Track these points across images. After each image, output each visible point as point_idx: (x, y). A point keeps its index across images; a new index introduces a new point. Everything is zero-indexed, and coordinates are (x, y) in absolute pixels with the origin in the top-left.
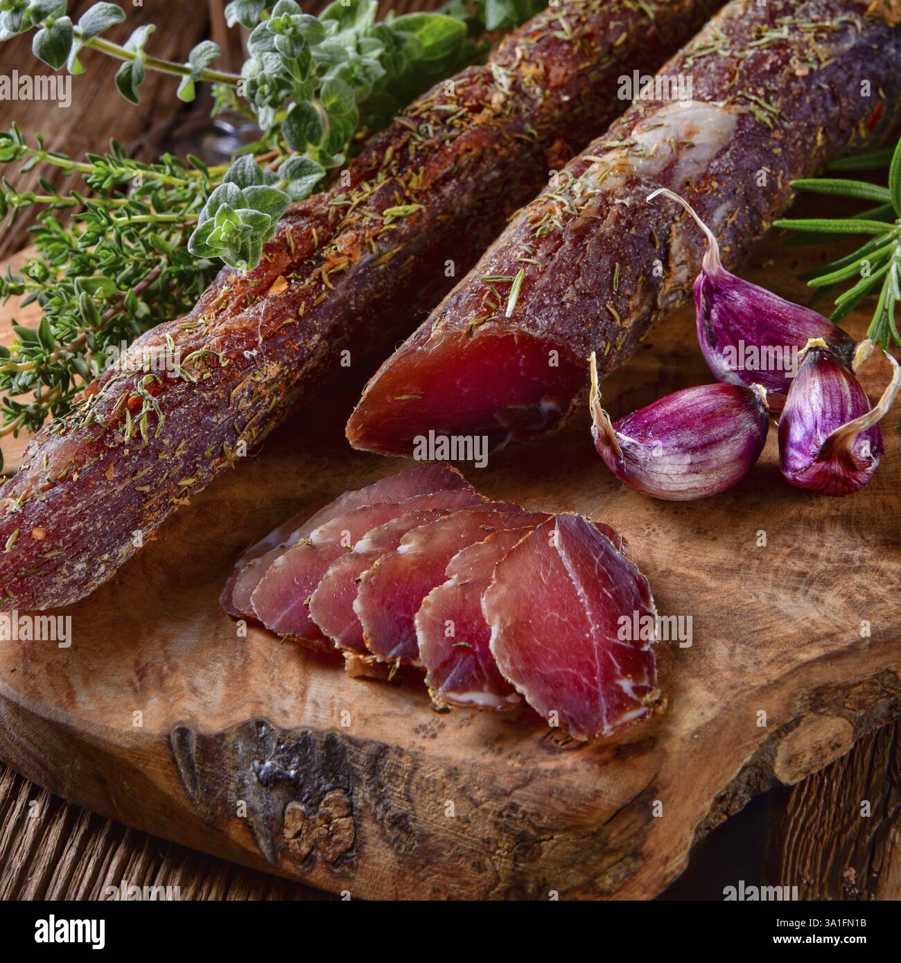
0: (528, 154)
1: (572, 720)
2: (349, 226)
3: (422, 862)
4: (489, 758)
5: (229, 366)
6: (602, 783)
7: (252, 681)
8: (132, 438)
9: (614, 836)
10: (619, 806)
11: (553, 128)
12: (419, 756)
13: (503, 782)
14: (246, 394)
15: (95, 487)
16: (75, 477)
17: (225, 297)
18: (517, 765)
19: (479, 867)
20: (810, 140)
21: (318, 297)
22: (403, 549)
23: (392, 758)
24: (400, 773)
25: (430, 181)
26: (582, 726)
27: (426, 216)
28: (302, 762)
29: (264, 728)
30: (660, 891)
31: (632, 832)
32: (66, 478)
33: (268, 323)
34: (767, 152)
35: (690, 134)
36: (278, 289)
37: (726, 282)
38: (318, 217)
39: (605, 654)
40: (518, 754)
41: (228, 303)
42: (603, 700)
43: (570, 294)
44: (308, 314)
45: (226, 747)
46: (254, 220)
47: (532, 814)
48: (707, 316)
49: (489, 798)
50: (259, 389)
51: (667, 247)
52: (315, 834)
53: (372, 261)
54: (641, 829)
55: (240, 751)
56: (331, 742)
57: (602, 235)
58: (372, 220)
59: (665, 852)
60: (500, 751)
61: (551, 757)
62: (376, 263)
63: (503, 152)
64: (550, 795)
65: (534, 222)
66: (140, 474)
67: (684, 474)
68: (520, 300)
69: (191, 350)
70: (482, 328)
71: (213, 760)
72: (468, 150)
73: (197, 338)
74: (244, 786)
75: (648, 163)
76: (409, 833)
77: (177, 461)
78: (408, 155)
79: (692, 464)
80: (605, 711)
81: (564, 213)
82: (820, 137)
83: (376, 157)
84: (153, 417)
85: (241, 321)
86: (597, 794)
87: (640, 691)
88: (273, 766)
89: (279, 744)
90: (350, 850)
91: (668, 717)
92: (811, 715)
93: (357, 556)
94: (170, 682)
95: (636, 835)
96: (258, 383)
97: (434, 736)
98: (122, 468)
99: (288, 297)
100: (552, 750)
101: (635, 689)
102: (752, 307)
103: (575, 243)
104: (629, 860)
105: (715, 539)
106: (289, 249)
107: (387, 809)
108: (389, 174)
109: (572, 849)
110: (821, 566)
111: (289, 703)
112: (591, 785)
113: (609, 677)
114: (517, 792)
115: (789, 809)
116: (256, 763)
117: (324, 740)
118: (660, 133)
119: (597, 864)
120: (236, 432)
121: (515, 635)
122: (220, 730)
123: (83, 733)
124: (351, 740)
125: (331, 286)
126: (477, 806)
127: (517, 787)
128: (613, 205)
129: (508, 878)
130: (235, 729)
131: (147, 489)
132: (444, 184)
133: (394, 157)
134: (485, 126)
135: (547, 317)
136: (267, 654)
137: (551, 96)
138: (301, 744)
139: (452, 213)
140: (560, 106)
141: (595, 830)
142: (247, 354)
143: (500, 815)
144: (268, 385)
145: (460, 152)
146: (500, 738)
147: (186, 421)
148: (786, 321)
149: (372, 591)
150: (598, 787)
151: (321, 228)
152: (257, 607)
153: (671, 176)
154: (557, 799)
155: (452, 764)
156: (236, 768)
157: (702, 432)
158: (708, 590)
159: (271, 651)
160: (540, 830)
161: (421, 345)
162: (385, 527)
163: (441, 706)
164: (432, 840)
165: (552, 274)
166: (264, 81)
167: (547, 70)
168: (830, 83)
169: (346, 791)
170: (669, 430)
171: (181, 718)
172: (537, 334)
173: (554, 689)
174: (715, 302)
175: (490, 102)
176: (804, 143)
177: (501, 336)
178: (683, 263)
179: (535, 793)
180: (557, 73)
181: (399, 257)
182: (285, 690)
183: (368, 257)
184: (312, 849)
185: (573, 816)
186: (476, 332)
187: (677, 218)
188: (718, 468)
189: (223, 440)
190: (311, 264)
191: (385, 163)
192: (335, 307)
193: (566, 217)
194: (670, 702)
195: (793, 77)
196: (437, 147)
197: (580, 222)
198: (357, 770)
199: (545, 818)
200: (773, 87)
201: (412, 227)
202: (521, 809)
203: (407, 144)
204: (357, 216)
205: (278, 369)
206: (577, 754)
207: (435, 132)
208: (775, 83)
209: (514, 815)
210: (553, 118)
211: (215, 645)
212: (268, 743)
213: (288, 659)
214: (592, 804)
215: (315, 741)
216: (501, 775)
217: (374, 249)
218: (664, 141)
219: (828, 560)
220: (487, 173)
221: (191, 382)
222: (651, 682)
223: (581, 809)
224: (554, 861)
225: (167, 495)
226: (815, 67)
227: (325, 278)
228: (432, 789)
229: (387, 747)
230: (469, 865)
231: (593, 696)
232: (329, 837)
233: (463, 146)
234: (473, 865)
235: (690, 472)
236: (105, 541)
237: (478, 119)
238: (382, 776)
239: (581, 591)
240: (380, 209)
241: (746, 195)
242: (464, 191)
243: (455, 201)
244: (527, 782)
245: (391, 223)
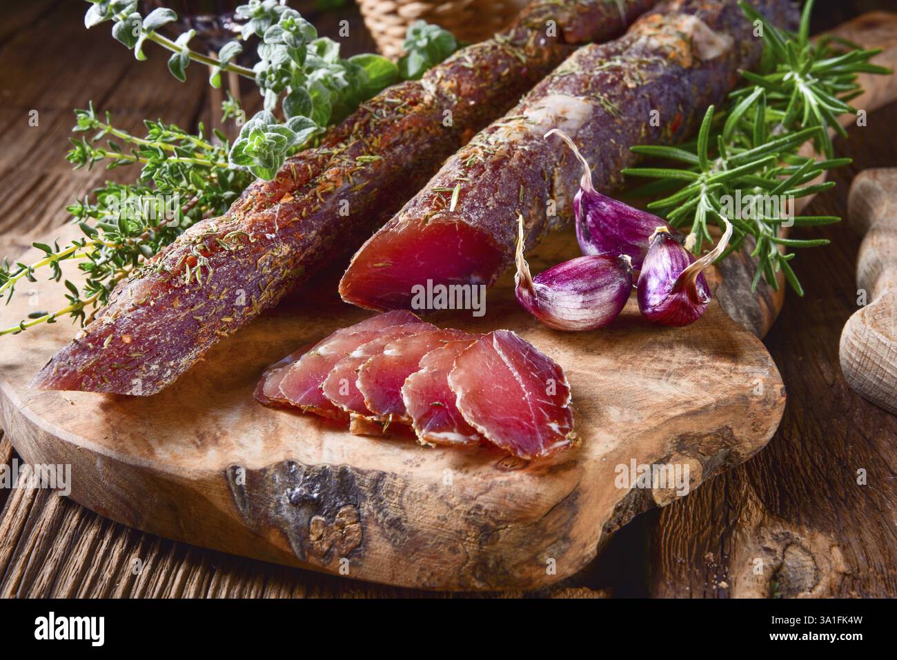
0: (448, 137)
1: (519, 446)
2: (333, 165)
3: (412, 550)
4: (460, 476)
5: (256, 243)
6: (541, 489)
7: (282, 439)
8: (190, 282)
9: (550, 524)
10: (553, 504)
11: (464, 122)
12: (409, 478)
13: (470, 491)
14: (268, 263)
15: (166, 312)
16: (152, 303)
17: (250, 203)
18: (480, 480)
19: (454, 550)
20: (637, 131)
21: (314, 206)
22: (387, 352)
23: (388, 480)
24: (395, 490)
25: (386, 144)
26: (526, 450)
27: (384, 165)
28: (322, 488)
29: (294, 466)
30: (581, 568)
31: (562, 522)
32: (145, 304)
33: (282, 218)
34: (613, 131)
35: (564, 112)
36: (287, 199)
37: (595, 197)
38: (310, 160)
39: (537, 409)
40: (480, 473)
41: (252, 207)
42: (539, 436)
43: (491, 202)
44: (308, 217)
45: (267, 478)
46: (276, 138)
47: (492, 511)
48: (584, 220)
49: (461, 503)
50: (277, 261)
51: (552, 181)
52: (332, 537)
53: (349, 188)
54: (569, 520)
55: (277, 481)
56: (343, 472)
57: (511, 167)
58: (348, 163)
59: (584, 539)
60: (467, 472)
61: (504, 474)
62: (353, 190)
63: (432, 132)
64: (505, 498)
65: (463, 158)
66: (197, 307)
67: (578, 309)
68: (459, 203)
69: (229, 231)
70: (435, 217)
71: (257, 488)
72: (410, 128)
73: (232, 226)
74: (280, 505)
75: (538, 128)
76: (402, 530)
77: (221, 302)
78: (370, 127)
79: (583, 302)
80: (542, 441)
81: (485, 152)
82: (643, 130)
83: (348, 129)
84: (204, 270)
85: (263, 216)
86: (538, 496)
87: (565, 431)
88: (301, 491)
89: (305, 475)
90: (359, 546)
91: (582, 449)
92: (677, 455)
93: (354, 359)
94: (222, 441)
95: (565, 525)
96: (276, 257)
97: (418, 466)
98: (184, 302)
99: (294, 204)
100: (504, 470)
101: (560, 429)
102: (615, 211)
103: (493, 170)
104: (560, 542)
105: (599, 354)
106: (293, 177)
107: (385, 515)
108: (357, 138)
109: (521, 534)
110: (675, 366)
111: (311, 450)
112: (533, 490)
113: (541, 421)
114: (481, 497)
115: (661, 523)
116: (289, 490)
117: (339, 471)
118: (543, 112)
119: (539, 544)
120: (260, 290)
121: (473, 397)
122: (262, 467)
123: (162, 472)
124: (358, 470)
125: (323, 200)
126: (452, 508)
127: (481, 494)
128: (517, 149)
129: (475, 557)
130: (273, 466)
131: (201, 319)
132: (395, 147)
133: (359, 129)
134: (420, 114)
135: (477, 214)
136: (291, 424)
137: (462, 101)
138: (323, 474)
139: (401, 165)
140: (468, 108)
141: (537, 520)
142: (268, 236)
143: (469, 513)
144: (282, 259)
145: (405, 128)
146: (465, 465)
147: (227, 276)
148: (639, 220)
149: (367, 376)
150: (538, 492)
151: (314, 166)
152: (284, 391)
154: (510, 500)
155: (433, 481)
156: (275, 492)
157: (590, 281)
158: (599, 381)
159: (294, 422)
160: (498, 522)
161: (392, 227)
162: (372, 343)
163: (423, 443)
164: (419, 534)
165: (479, 189)
166: (271, 71)
167: (459, 86)
168: (650, 94)
169: (355, 506)
170: (568, 280)
171: (232, 461)
172: (471, 224)
173: (504, 427)
174: (589, 210)
175: (423, 99)
176: (634, 132)
177: (447, 224)
178: (561, 195)
179: (494, 497)
180: (466, 87)
181: (368, 188)
182: (306, 443)
183: (347, 185)
184: (331, 547)
185: (521, 511)
186: (430, 220)
187: (558, 164)
188: (601, 306)
189: (251, 294)
190: (308, 186)
191: (354, 132)
192: (326, 214)
193: (486, 155)
194: (583, 441)
195: (626, 88)
196: (389, 123)
197: (495, 158)
198: (363, 490)
199: (502, 513)
200: (613, 93)
201: (376, 169)
202: (484, 509)
203: (368, 122)
204: (338, 160)
205: (289, 249)
206: (521, 472)
207: (387, 115)
208: (615, 92)
209: (479, 513)
210: (464, 115)
211: (253, 420)
212: (297, 476)
213: (307, 427)
214: (535, 503)
215: (332, 472)
216: (469, 486)
217: (351, 180)
218: (547, 116)
219: (679, 363)
220: (422, 144)
221: (230, 251)
222: (571, 426)
223: (527, 506)
224: (508, 543)
225: (214, 327)
226: (640, 83)
227: (319, 195)
228: (418, 499)
229: (385, 473)
230: (446, 550)
231: (532, 433)
232: (343, 538)
233: (407, 124)
234: (450, 549)
235: (582, 308)
236: (172, 352)
237: (416, 109)
238: (382, 494)
239: (516, 374)
240: (353, 157)
241: (601, 155)
242: (409, 152)
243: (402, 157)
244: (487, 490)
245: (362, 166)
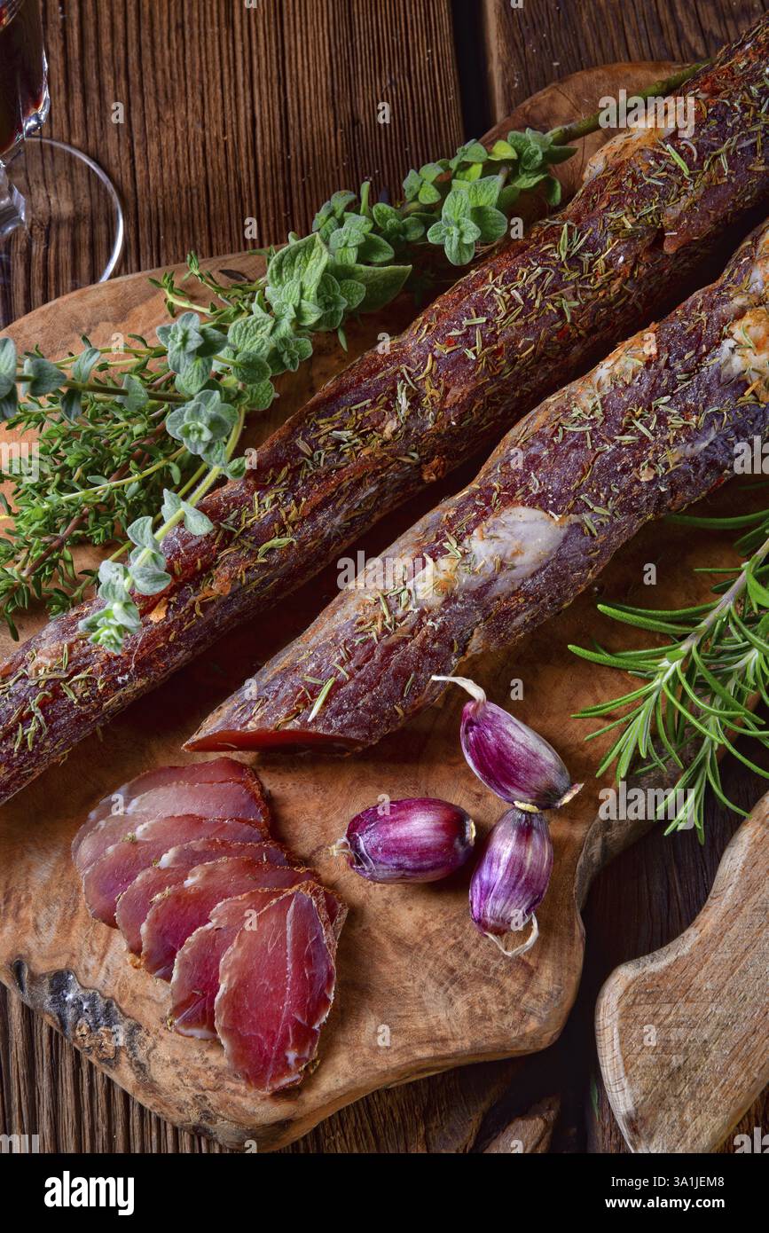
3: (149, 1090)
5: (104, 689)
7: (74, 933)
8: (21, 745)
12: (158, 1042)
13: (202, 1082)
18: (213, 1077)
19: (180, 1110)
21: (188, 623)
22: (188, 881)
23: (143, 1033)
24: (145, 1043)
25: (309, 510)
27: (296, 547)
29: (71, 977)
33: (142, 651)
35: (515, 554)
36: (159, 613)
39: (287, 1028)
43: (366, 700)
44: (178, 638)
45: (45, 982)
47: (215, 1106)
48: (467, 733)
49: (192, 1085)
50: (128, 695)
51: (466, 646)
52: (93, 1041)
53: (240, 589)
57: (408, 651)
58: (249, 551)
62: (243, 590)
65: (360, 624)
66: (26, 765)
68: (325, 703)
69: (77, 672)
70: (288, 726)
71: (37, 986)
72: (350, 477)
75: (471, 580)
76: (145, 1074)
77: (56, 750)
78: (299, 478)
80: (270, 1077)
81: (383, 626)
84: (39, 728)
87: (300, 1061)
90: (112, 1060)
93: (160, 871)
94: (22, 913)
98: (11, 766)
99: (163, 626)
101: (297, 1059)
102: (497, 749)
103: (383, 657)
107: (135, 1055)
108: (276, 501)
110: (467, 967)
111: (92, 962)
112: (252, 1107)
113: (282, 1049)
114: (209, 1092)
116: (65, 991)
117: (106, 1002)
118: (495, 545)
121: (234, 996)
122: (43, 972)
124: (121, 1010)
125: (200, 613)
128: (425, 626)
130: (53, 972)
132: (321, 510)
133: (287, 476)
134: (371, 456)
135: (342, 720)
137: (442, 418)
139: (322, 537)
142: (119, 679)
144: (135, 691)
145: (343, 479)
147: (65, 727)
151: (205, 556)
153: (487, 592)
155: (175, 1057)
160: (218, 1115)
162: (186, 845)
164: (157, 1085)
165: (357, 686)
167: (446, 392)
168: (671, 483)
171: (21, 951)
172: (330, 733)
175: (382, 431)
179: (219, 1097)
180: (455, 394)
181: (266, 581)
182: (92, 949)
183: (238, 586)
184: (91, 1047)
186: (282, 729)
187: (480, 625)
190: (189, 590)
191: (279, 480)
192: (201, 629)
193: (384, 632)
194: (322, 1063)
195: (638, 482)
196: (324, 474)
197: (393, 639)
199: (222, 1111)
200: (616, 490)
201: (282, 556)
202: (209, 1100)
204: (238, 546)
205: (145, 681)
207: (326, 460)
208: (620, 484)
209: (204, 1101)
212: (73, 985)
215: (100, 1000)
217: (245, 579)
218: (493, 556)
219: (474, 963)
221: (72, 700)
222: (311, 1053)
226: (661, 472)
227: (197, 607)
228: (161, 1062)
229: (141, 1026)
232: (101, 1047)
234: (177, 1108)
237: (367, 450)
238: (136, 1038)
239: (290, 967)
240: (259, 540)
242: (337, 515)
243: (326, 527)
245: (265, 555)
